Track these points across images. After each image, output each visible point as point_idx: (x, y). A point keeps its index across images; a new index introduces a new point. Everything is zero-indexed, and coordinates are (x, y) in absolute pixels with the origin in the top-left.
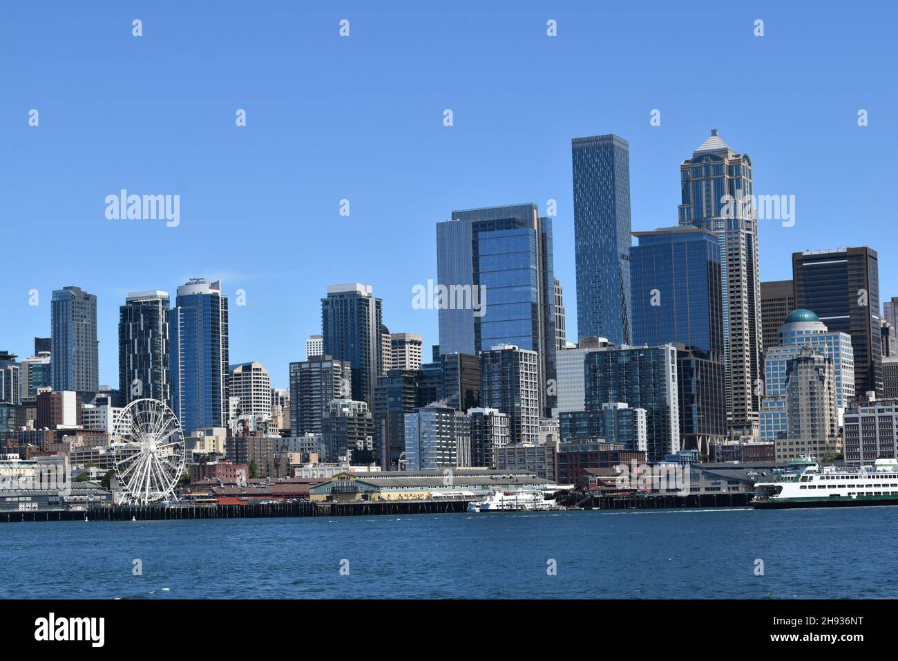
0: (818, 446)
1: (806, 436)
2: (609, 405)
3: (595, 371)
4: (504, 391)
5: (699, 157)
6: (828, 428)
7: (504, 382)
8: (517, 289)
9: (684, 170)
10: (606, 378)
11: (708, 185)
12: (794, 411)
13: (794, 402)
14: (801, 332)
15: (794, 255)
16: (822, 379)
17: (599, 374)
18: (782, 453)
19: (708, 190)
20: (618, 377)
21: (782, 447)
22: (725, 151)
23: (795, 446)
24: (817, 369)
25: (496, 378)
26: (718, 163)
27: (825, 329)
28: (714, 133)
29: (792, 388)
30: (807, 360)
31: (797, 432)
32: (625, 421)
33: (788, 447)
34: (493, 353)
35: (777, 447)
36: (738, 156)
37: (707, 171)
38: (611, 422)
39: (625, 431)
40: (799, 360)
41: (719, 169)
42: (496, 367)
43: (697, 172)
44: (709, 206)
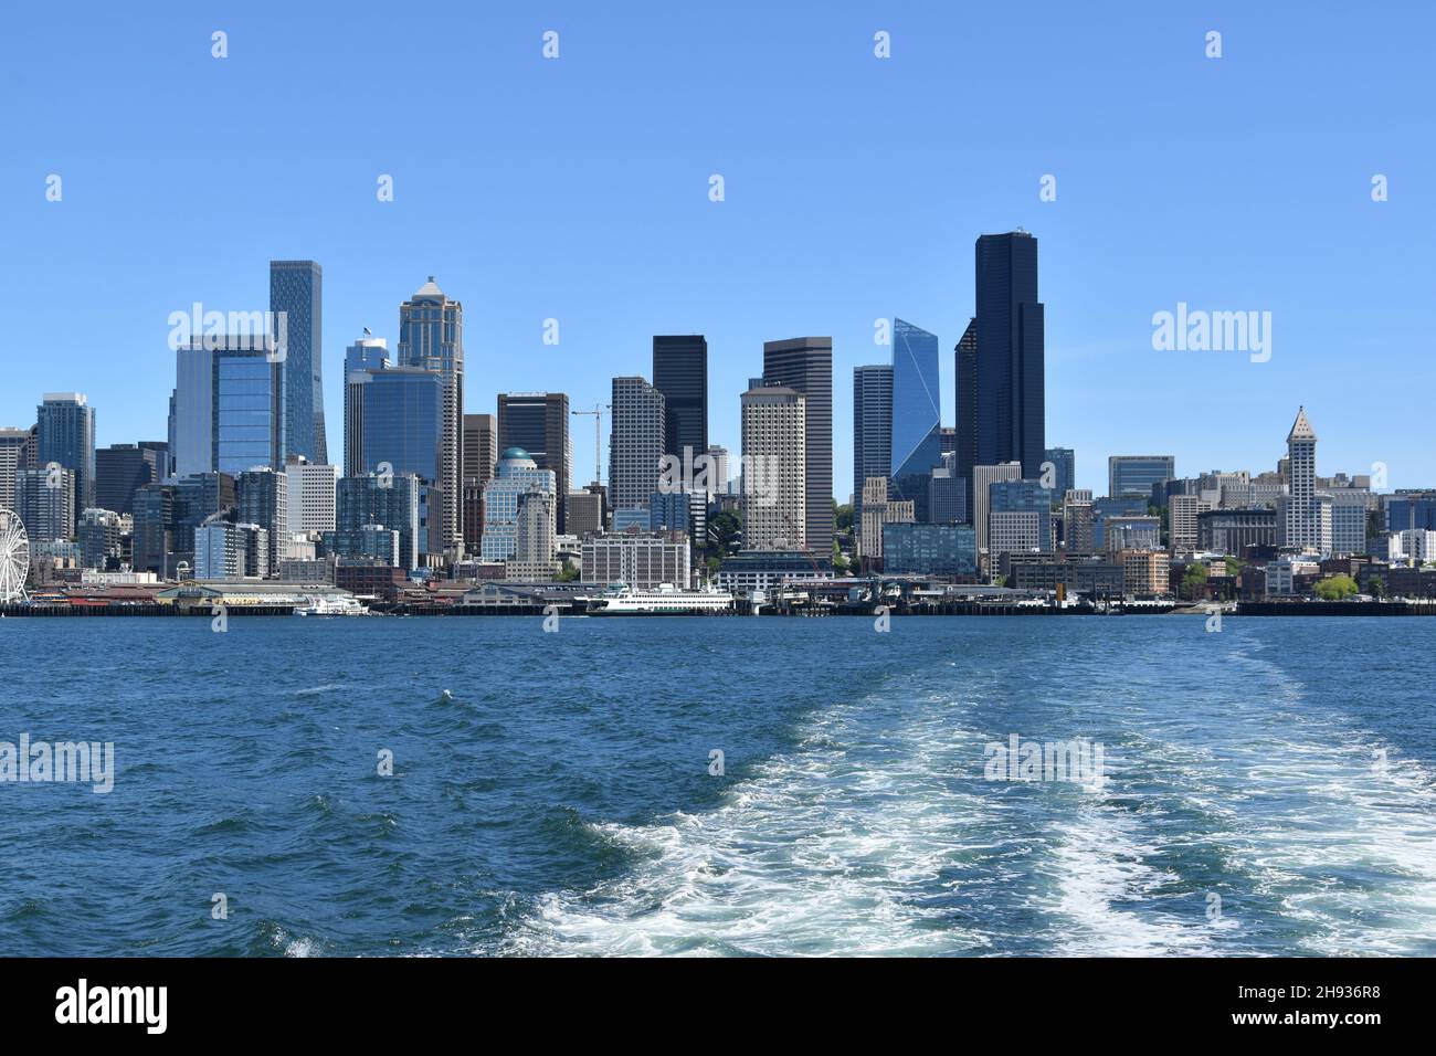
0: (543, 568)
1: (532, 559)
2: (371, 527)
3: (346, 495)
4: (262, 509)
5: (419, 302)
6: (550, 553)
7: (262, 501)
8: (258, 413)
9: (403, 310)
10: (356, 502)
11: (426, 328)
12: (524, 538)
13: (524, 529)
14: (516, 468)
15: (499, 396)
16: (547, 512)
17: (350, 498)
18: (511, 573)
19: (426, 332)
20: (367, 501)
21: (511, 568)
22: (442, 298)
23: (523, 568)
24: (544, 503)
25: (255, 497)
26: (435, 308)
27: (535, 466)
28: (431, 279)
29: (524, 519)
30: (536, 495)
31: (525, 556)
32: (383, 541)
33: (517, 567)
34: (252, 474)
35: (508, 568)
36: (453, 303)
37: (426, 314)
38: (371, 542)
39: (383, 549)
40: (529, 495)
41: (437, 314)
42: (255, 486)
43: (417, 314)
44: (426, 347)
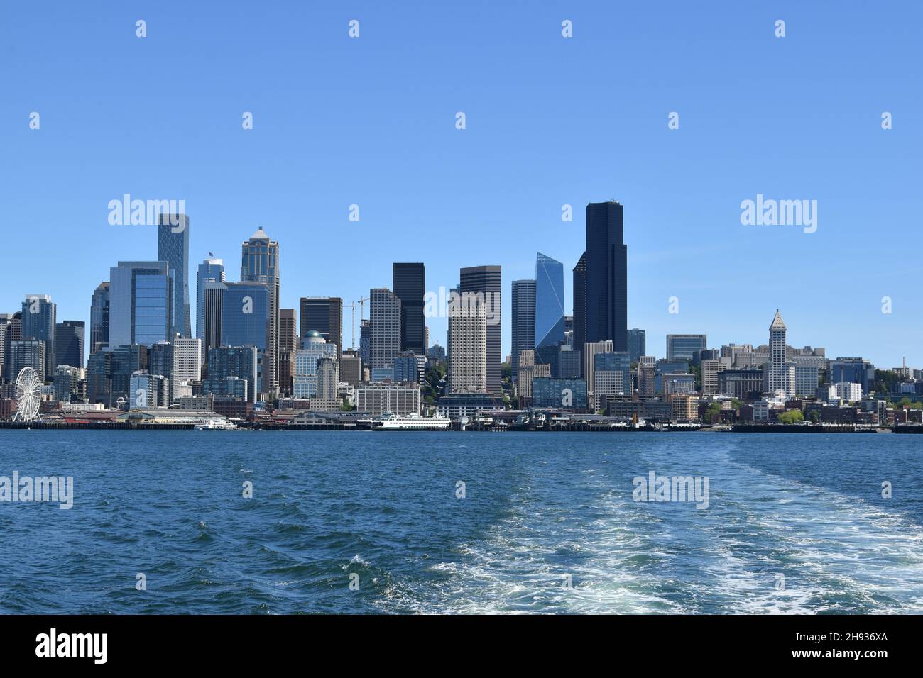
0: (332, 402)
1: (326, 397)
2: (231, 378)
3: (215, 358)
4: (165, 366)
5: (254, 242)
6: (336, 393)
7: (165, 362)
8: (158, 309)
9: (244, 247)
10: (221, 362)
11: (258, 258)
12: (321, 385)
13: (321, 379)
14: (314, 343)
15: (302, 299)
16: (335, 369)
17: (217, 360)
18: (313, 405)
19: (258, 260)
20: (227, 362)
21: (313, 402)
22: (267, 240)
23: (320, 402)
24: (333, 364)
25: (161, 359)
26: (264, 246)
27: (325, 341)
28: (261, 228)
29: (320, 373)
30: (328, 359)
31: (321, 395)
32: (238, 386)
33: (316, 402)
34: (159, 345)
35: (311, 402)
36: (274, 243)
37: (258, 250)
38: (231, 387)
39: (238, 391)
40: (324, 359)
41: (264, 250)
42: (161, 353)
43: (252, 249)
44: (258, 269)
